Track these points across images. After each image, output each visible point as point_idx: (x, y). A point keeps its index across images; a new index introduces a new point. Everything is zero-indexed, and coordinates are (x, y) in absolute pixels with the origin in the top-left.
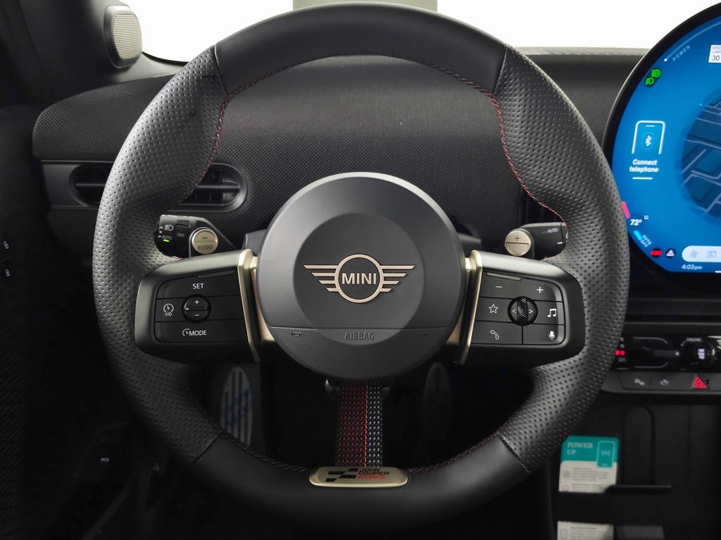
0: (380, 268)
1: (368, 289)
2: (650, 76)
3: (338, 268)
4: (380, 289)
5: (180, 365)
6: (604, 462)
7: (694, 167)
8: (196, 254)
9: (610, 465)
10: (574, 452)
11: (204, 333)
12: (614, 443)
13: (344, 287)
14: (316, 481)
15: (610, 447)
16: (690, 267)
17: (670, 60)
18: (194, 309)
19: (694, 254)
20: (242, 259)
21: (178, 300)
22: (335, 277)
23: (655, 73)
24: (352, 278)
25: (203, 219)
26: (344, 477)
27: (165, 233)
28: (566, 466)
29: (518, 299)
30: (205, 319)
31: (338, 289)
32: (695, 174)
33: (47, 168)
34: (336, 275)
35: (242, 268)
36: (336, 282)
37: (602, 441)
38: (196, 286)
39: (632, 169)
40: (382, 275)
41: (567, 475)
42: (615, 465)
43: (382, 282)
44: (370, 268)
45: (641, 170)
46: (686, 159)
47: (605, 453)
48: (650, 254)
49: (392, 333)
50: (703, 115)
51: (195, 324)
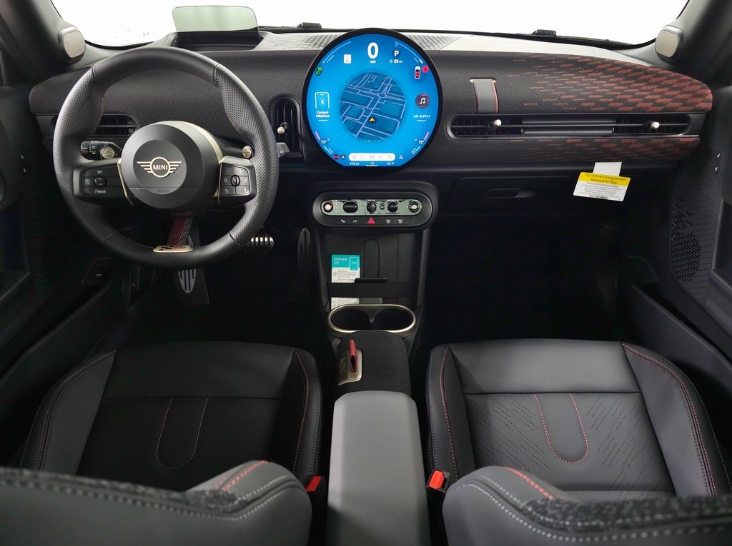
0: (168, 163)
1: (164, 172)
2: (317, 70)
3: (151, 163)
4: (169, 172)
5: (97, 206)
6: (353, 267)
7: (346, 115)
8: (103, 158)
9: (357, 269)
10: (338, 263)
11: (105, 192)
12: (358, 258)
13: (154, 171)
14: (156, 251)
15: (356, 260)
16: (354, 164)
17: (326, 62)
18: (98, 181)
19: (354, 157)
20: (119, 161)
21: (92, 178)
22: (150, 167)
23: (320, 69)
24: (157, 167)
25: (112, 143)
26: (167, 248)
27: (93, 150)
28: (334, 270)
29: (235, 176)
30: (104, 186)
31: (152, 172)
32: (347, 118)
33: (38, 117)
34: (151, 166)
35: (120, 165)
36: (151, 169)
37: (352, 257)
38: (99, 172)
39: (317, 116)
40: (170, 166)
41: (335, 274)
42: (359, 269)
43: (170, 169)
44: (164, 163)
45: (322, 116)
46: (342, 110)
47: (353, 263)
48: (333, 157)
49: (175, 189)
50: (346, 89)
51: (100, 188)
